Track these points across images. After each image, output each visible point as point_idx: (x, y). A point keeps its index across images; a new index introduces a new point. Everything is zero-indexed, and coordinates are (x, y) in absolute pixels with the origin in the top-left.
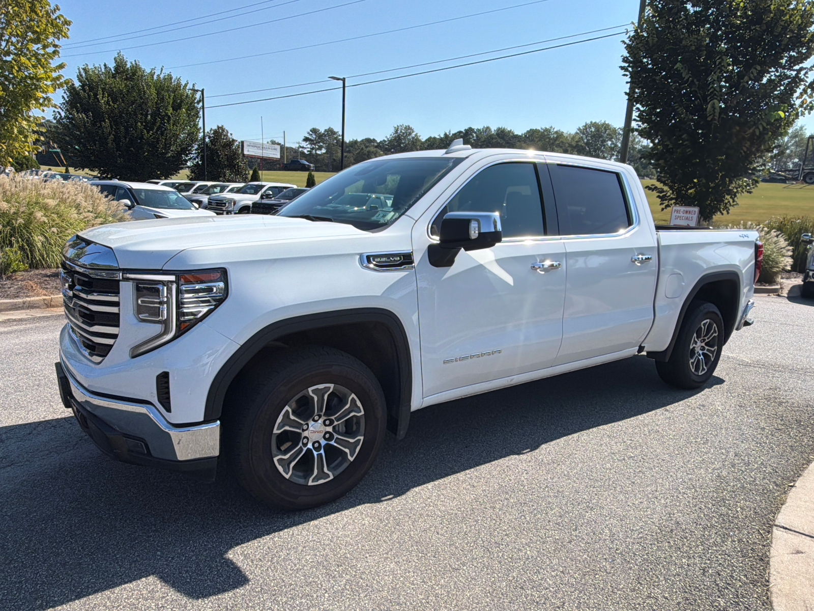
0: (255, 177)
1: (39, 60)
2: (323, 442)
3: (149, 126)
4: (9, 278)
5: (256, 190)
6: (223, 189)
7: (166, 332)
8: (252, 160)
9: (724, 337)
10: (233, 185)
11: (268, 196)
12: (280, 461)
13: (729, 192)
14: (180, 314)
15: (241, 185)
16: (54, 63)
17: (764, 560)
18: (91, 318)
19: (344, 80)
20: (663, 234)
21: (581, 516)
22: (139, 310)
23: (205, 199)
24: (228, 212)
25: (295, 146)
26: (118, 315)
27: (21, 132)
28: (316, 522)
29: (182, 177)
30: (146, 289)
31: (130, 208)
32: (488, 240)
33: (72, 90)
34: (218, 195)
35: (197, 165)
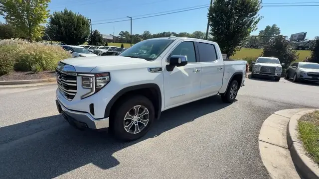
0: (106, 45)
1: (42, 9)
2: (138, 122)
3: (75, 30)
4: (37, 73)
5: (107, 48)
6: (98, 48)
7: (92, 91)
8: (105, 40)
9: (238, 88)
10: (100, 47)
11: (111, 50)
12: (126, 128)
13: (234, 50)
14: (96, 86)
15: (103, 47)
16: (47, 10)
17: (258, 150)
18: (68, 87)
19: (131, 18)
20: (225, 61)
21: (209, 139)
22: (83, 85)
23: (93, 50)
24: (100, 55)
25: (117, 36)
26: (76, 86)
27: (38, 30)
28: (137, 144)
29: (86, 44)
30: (85, 79)
31: (72, 53)
32: (183, 64)
33: (52, 18)
34: (96, 49)
35: (89, 41)
